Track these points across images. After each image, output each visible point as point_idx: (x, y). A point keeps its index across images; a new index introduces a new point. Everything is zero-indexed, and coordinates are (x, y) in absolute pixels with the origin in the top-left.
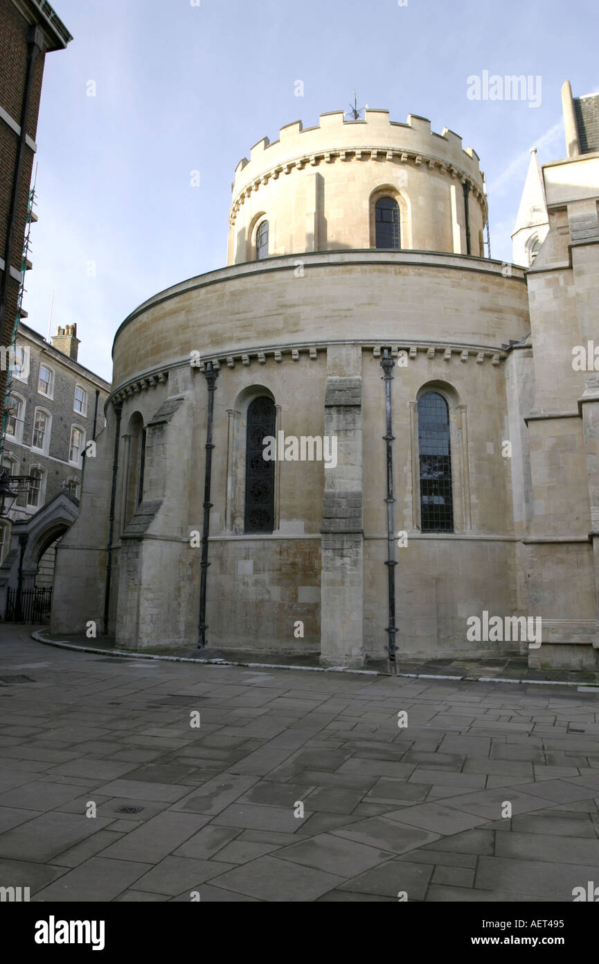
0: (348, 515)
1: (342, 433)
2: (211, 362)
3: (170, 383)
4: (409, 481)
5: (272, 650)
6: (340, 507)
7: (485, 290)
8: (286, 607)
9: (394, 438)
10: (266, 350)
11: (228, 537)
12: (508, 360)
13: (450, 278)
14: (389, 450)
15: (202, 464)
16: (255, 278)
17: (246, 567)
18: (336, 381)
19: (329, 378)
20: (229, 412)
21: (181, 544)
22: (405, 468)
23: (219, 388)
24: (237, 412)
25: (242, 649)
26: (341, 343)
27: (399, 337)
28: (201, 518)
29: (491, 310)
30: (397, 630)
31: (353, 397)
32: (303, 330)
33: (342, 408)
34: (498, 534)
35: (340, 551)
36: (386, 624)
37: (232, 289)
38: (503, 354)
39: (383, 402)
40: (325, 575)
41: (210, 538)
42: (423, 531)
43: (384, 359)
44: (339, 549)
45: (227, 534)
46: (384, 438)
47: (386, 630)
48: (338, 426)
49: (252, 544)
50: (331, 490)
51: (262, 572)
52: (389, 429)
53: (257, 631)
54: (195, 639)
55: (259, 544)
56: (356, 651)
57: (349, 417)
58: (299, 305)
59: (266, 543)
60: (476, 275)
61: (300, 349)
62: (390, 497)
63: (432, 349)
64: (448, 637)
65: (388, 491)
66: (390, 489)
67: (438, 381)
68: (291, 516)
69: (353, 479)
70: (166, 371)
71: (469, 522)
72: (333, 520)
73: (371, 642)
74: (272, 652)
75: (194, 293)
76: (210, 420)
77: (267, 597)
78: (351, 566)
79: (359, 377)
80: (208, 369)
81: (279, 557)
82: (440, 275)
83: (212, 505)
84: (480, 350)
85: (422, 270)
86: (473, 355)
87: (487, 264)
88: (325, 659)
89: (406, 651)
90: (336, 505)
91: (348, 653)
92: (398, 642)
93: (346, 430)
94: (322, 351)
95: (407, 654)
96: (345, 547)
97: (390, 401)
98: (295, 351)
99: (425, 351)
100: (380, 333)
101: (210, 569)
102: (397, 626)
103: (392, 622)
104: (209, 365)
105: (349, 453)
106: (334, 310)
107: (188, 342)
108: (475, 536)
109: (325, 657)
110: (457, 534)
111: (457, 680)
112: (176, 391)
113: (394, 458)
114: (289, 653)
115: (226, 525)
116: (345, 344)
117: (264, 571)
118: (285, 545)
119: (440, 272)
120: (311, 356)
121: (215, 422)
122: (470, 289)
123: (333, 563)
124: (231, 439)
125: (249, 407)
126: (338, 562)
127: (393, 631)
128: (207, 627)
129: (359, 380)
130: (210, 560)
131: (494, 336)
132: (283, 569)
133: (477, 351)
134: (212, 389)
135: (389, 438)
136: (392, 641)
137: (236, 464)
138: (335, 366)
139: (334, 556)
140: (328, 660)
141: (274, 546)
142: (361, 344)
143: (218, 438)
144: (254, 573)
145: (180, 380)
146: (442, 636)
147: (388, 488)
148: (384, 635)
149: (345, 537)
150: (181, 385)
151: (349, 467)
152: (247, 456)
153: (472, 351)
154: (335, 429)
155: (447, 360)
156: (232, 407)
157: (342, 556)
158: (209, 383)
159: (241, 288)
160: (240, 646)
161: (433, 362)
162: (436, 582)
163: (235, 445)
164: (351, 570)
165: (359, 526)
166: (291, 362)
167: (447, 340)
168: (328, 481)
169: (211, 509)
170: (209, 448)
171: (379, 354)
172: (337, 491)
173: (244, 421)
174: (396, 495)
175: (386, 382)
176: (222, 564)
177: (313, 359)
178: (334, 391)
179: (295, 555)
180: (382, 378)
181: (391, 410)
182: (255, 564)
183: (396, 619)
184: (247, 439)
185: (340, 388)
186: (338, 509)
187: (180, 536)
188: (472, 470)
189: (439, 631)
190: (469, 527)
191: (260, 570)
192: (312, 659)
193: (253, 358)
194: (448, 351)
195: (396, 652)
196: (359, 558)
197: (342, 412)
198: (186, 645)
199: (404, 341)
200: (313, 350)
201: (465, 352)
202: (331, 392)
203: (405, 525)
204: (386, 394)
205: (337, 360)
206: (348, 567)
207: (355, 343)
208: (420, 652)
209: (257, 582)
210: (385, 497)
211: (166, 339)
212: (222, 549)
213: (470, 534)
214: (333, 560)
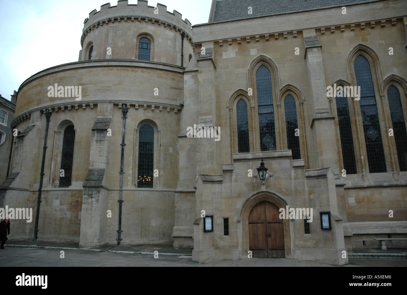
0: (97, 179)
1: (98, 142)
2: (48, 109)
3: (31, 118)
4: (131, 164)
5: (66, 241)
6: (94, 175)
7: (173, 79)
8: (73, 221)
9: (125, 145)
10: (72, 104)
11: (50, 189)
12: (182, 111)
13: (157, 74)
14: (123, 150)
15: (42, 155)
16: (70, 72)
17: (57, 203)
18: (100, 119)
19: (98, 117)
20: (55, 132)
21: (29, 192)
22: (130, 158)
23: (51, 121)
24: (59, 132)
25: (53, 240)
26: (104, 102)
27: (131, 99)
28: (39, 180)
29: (175, 88)
30: (122, 231)
31: (105, 126)
32: (88, 95)
33: (99, 131)
34: (172, 189)
35: (91, 195)
36: (117, 229)
37: (60, 76)
38: (179, 108)
39: (121, 128)
40: (84, 206)
41: (42, 189)
42: (138, 187)
43: (123, 109)
44: (91, 194)
45: (50, 188)
46: (121, 145)
47: (117, 231)
48: (97, 139)
49: (60, 192)
50: (92, 168)
51: (63, 205)
52: (123, 141)
53: (59, 232)
54: (33, 236)
55: (63, 192)
56: (96, 241)
57: (102, 135)
58: (88, 84)
59: (66, 191)
60: (170, 73)
61: (86, 104)
62: (122, 172)
63: (145, 105)
64: (146, 234)
65: (121, 168)
66: (122, 168)
67: (148, 119)
68: (77, 180)
69: (102, 163)
70: (30, 113)
71: (159, 182)
72: (89, 181)
73: (110, 237)
74: (66, 242)
75: (45, 78)
76: (46, 135)
77: (65, 216)
78: (96, 202)
79: (111, 117)
80: (47, 112)
81: (71, 198)
82: (152, 72)
83: (44, 174)
84: (168, 106)
85: (144, 70)
86: (165, 108)
87: (175, 68)
88: (81, 244)
89: (126, 241)
90: (92, 174)
91: (92, 242)
92: (122, 236)
93: (101, 141)
94: (95, 105)
95: (126, 242)
96: (93, 193)
97: (125, 128)
98: (84, 105)
99: (143, 106)
100: (122, 97)
101: (41, 204)
102: (122, 229)
103: (120, 228)
104: (47, 110)
105: (101, 151)
106: (103, 87)
107: (40, 100)
108: (161, 189)
109: (81, 243)
110: (154, 188)
111: (132, 253)
112: (33, 122)
113: (125, 154)
114: (73, 242)
115: (50, 184)
116: (106, 102)
117: (64, 204)
118: (74, 193)
119: (153, 71)
120: (91, 107)
121: (49, 137)
122: (166, 79)
123: (88, 201)
124: (55, 144)
125: (65, 130)
126: (90, 200)
127: (120, 232)
128: (38, 231)
129: (110, 118)
130: (42, 199)
131: (176, 100)
132: (72, 204)
133: (167, 106)
134: (48, 121)
135: (123, 145)
136: (119, 236)
137: (57, 156)
138: (101, 112)
139: (88, 197)
140: (83, 245)
141: (69, 193)
142: (113, 102)
143: (49, 144)
144: (60, 205)
145: (35, 117)
146: (143, 234)
147: (121, 167)
148: (116, 233)
149: (94, 189)
150: (35, 119)
151: (101, 157)
152: (62, 152)
153: (164, 106)
154: (96, 140)
155: (153, 110)
156: (56, 130)
157: (92, 198)
158: (47, 119)
159: (64, 76)
160: (52, 239)
161: (146, 111)
162: (141, 210)
163: (56, 147)
164: (95, 204)
165: (100, 184)
166: (82, 110)
167: (153, 101)
168: (91, 164)
169: (44, 176)
170: (45, 148)
171: (121, 107)
172: (95, 168)
173: (62, 136)
174: (125, 170)
175: (124, 119)
176: (46, 202)
177: (92, 109)
178: (98, 123)
179: (78, 197)
180: (122, 118)
181: (125, 132)
182: (60, 201)
183: (122, 226)
184: (63, 144)
185: (101, 122)
186: (93, 176)
187: (28, 188)
188: (162, 160)
189: (141, 232)
190: (159, 185)
191: (62, 204)
192: (76, 245)
193: (66, 108)
194: (153, 106)
195: (121, 241)
196: (99, 198)
197: (99, 133)
198: (29, 239)
199: (132, 101)
200: (92, 104)
201: (161, 107)
202: (96, 123)
203: (128, 184)
204: (123, 125)
205: (102, 109)
206: (94, 203)
207: (110, 102)
208: (132, 242)
209: (60, 210)
210: (120, 171)
211: (32, 98)
212: (47, 194)
213: (159, 188)
214: (88, 199)
